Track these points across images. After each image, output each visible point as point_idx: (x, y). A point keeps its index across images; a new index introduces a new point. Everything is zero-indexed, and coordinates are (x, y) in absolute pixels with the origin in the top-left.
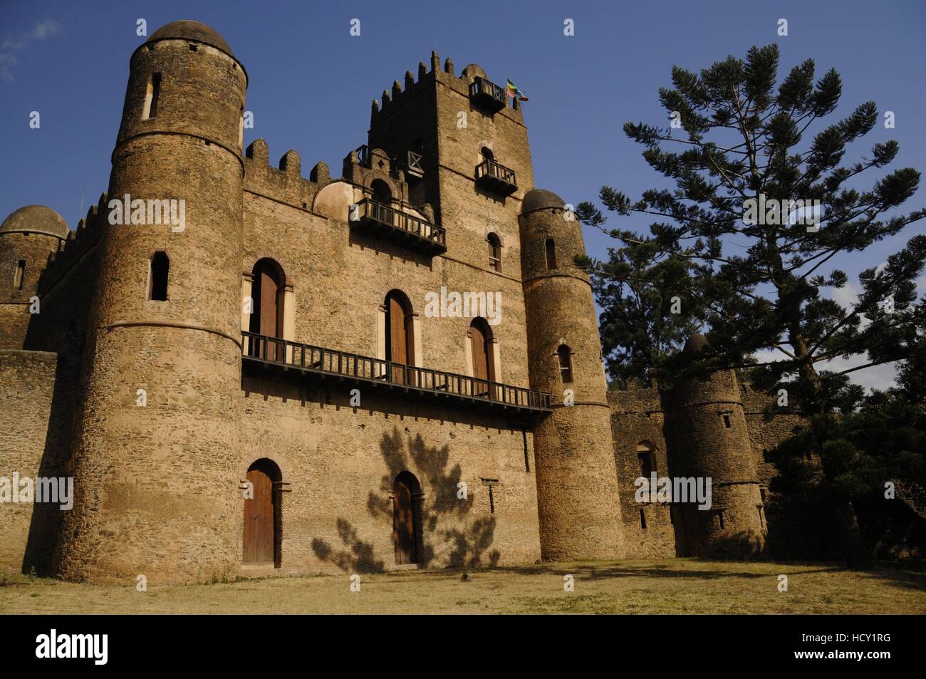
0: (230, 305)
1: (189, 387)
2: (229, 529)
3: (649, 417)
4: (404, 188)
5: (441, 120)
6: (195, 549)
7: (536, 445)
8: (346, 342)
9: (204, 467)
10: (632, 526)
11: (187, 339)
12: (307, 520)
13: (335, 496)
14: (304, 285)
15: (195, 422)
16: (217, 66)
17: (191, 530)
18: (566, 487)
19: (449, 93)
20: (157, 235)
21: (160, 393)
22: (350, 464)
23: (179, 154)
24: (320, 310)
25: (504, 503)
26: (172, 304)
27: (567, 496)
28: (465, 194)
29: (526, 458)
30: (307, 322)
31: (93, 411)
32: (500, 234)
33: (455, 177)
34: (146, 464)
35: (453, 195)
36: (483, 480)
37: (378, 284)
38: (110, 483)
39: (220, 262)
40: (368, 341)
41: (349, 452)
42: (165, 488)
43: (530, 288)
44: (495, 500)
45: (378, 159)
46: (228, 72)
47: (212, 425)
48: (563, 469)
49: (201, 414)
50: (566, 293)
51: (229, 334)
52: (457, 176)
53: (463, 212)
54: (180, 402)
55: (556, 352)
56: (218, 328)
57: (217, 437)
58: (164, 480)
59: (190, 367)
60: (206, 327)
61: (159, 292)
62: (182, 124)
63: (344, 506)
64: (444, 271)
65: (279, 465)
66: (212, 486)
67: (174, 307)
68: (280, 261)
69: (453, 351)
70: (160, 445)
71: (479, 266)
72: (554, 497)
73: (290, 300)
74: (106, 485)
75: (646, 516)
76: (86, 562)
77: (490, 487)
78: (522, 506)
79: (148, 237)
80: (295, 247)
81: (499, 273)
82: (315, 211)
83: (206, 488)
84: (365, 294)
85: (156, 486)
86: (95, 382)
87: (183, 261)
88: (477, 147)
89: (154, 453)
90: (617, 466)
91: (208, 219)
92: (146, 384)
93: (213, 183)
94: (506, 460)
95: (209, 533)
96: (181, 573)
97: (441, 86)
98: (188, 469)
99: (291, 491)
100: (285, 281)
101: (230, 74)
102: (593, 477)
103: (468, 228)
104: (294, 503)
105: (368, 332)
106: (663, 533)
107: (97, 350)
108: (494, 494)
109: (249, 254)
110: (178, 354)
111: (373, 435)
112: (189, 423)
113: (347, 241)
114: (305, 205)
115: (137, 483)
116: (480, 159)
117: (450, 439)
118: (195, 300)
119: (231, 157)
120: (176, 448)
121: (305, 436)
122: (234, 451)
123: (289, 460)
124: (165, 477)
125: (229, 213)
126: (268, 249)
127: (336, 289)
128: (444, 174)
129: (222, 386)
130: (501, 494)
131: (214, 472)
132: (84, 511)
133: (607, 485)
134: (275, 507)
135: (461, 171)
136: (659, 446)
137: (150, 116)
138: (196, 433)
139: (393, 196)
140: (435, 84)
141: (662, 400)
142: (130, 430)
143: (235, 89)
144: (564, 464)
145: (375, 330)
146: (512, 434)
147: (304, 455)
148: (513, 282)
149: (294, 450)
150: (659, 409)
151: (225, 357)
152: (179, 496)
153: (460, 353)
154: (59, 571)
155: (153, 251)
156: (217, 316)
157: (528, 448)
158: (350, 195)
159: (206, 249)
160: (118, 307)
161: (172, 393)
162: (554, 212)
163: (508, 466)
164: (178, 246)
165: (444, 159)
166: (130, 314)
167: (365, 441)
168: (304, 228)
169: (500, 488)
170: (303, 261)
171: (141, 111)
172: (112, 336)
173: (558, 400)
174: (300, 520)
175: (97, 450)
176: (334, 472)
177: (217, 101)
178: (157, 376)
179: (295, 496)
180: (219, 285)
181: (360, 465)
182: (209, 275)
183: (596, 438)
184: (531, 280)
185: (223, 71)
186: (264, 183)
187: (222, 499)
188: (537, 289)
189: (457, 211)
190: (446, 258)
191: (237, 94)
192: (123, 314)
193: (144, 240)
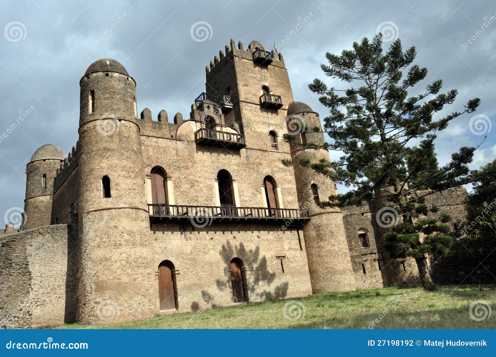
0: (140, 194)
1: (125, 235)
2: (150, 295)
3: (363, 215)
4: (222, 117)
5: (238, 76)
6: (135, 305)
7: (305, 236)
8: (200, 199)
9: (136, 269)
10: (358, 273)
11: (122, 213)
12: (189, 286)
13: (202, 273)
14: (176, 176)
15: (130, 250)
16: (119, 81)
17: (133, 297)
18: (321, 256)
19: (242, 60)
20: (103, 168)
21: (113, 239)
22: (207, 258)
24: (185, 187)
25: (289, 267)
26: (113, 198)
27: (322, 260)
28: (255, 113)
29: (300, 243)
30: (179, 193)
31: (85, 250)
32: (277, 130)
33: (249, 105)
34: (111, 271)
35: (248, 115)
36: (277, 257)
37: (213, 169)
38: (96, 281)
39: (133, 175)
40: (210, 198)
41: (206, 252)
42: (120, 280)
43: (295, 156)
44: (284, 266)
45: (207, 105)
46: (125, 83)
47: (138, 250)
48: (319, 247)
49: (132, 246)
50: (313, 157)
51: (141, 207)
52: (250, 105)
53: (255, 123)
54: (122, 242)
55: (310, 188)
56: (135, 206)
57: (140, 255)
58: (119, 277)
59: (125, 226)
60: (130, 206)
61: (107, 194)
63: (206, 278)
64: (247, 156)
65: (173, 262)
66: (140, 277)
67: (114, 200)
68: (163, 166)
69: (255, 195)
70: (116, 262)
71: (265, 149)
72: (316, 262)
73: (170, 184)
74: (94, 282)
75: (365, 267)
76: (90, 316)
77: (281, 260)
78: (299, 268)
79: (99, 170)
80: (170, 158)
81: (277, 151)
82: (178, 138)
83: (138, 278)
84: (207, 175)
85: (116, 280)
86: (84, 237)
87: (116, 178)
88: (260, 87)
89: (114, 265)
90: (348, 242)
91: (125, 157)
92: (106, 236)
93: (125, 139)
94: (289, 246)
95: (141, 298)
96: (131, 316)
97: (237, 58)
98: (129, 271)
99: (179, 274)
100: (167, 175)
101: (126, 84)
102: (334, 250)
103: (258, 130)
104: (182, 279)
105: (210, 193)
106: (375, 275)
107: (84, 223)
108: (283, 264)
109: (148, 165)
110: (119, 221)
111: (217, 242)
112: (127, 251)
113: (195, 150)
114: (172, 136)
115: (108, 279)
116: (262, 92)
117: (257, 239)
118: (123, 195)
119: (132, 124)
120: (123, 262)
121: (184, 247)
122: (149, 260)
123: (178, 259)
124: (119, 276)
125: (135, 152)
126: (157, 162)
127: (192, 175)
128: (242, 105)
129: (140, 232)
130: (288, 263)
131: (141, 271)
132: (87, 294)
133: (342, 253)
134: (173, 282)
135: (252, 102)
136: (369, 231)
137: (92, 112)
138: (131, 254)
139: (216, 123)
140: (233, 57)
141: (370, 205)
142: (102, 257)
143: (130, 90)
144: (319, 245)
145: (214, 191)
146: (291, 232)
147: (184, 256)
148: (286, 154)
149: (180, 254)
150: (369, 211)
151: (140, 218)
152: (126, 283)
153: (259, 196)
154: (79, 321)
155: (102, 176)
156: (134, 201)
157: (301, 238)
158: (194, 127)
159: (126, 171)
160: (90, 203)
161: (119, 239)
162: (303, 115)
163: (290, 249)
164: (113, 172)
165: (242, 97)
166: (96, 205)
167: (213, 246)
168: (173, 148)
169: (286, 260)
170: (175, 164)
171: (88, 110)
172: (89, 216)
173: (313, 212)
174: (186, 287)
175: (89, 267)
176: (200, 262)
177: (122, 99)
178: (111, 232)
179: (182, 276)
180: (133, 186)
181: (212, 257)
182: (129, 182)
183: (335, 230)
184: (295, 152)
185: (122, 83)
186: (151, 130)
187: (146, 282)
188: (298, 156)
189: (251, 123)
190: (247, 149)
191: (131, 93)
192: (93, 206)
193: (97, 171)
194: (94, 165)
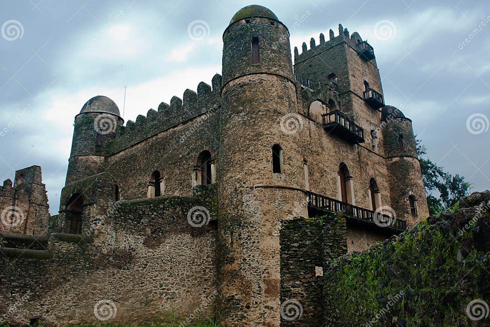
5: (348, 65)
11: (295, 196)
14: (310, 160)
19: (349, 49)
20: (274, 135)
23: (277, 87)
24: (317, 175)
26: (286, 175)
28: (361, 108)
33: (356, 98)
35: (356, 108)
37: (336, 160)
38: (267, 278)
40: (335, 192)
43: (391, 162)
50: (411, 166)
53: (361, 118)
55: (408, 198)
60: (301, 188)
61: (277, 169)
62: (275, 69)
64: (358, 152)
67: (288, 177)
71: (370, 149)
73: (306, 169)
74: (264, 280)
79: (269, 135)
81: (377, 153)
82: (310, 117)
84: (332, 166)
87: (289, 150)
88: (362, 81)
97: (346, 45)
103: (363, 127)
105: (335, 187)
107: (244, 201)
113: (323, 135)
114: (305, 114)
116: (364, 87)
118: (295, 173)
128: (352, 96)
132: (253, 294)
135: (358, 94)
140: (343, 44)
142: (275, 248)
148: (382, 158)
153: (367, 198)
155: (273, 144)
159: (296, 144)
160: (258, 176)
162: (401, 120)
164: (285, 142)
165: (352, 88)
166: (265, 180)
168: (307, 127)
182: (299, 158)
184: (391, 158)
188: (394, 162)
190: (359, 145)
192: (262, 181)
193: (267, 137)
194: (262, 128)
